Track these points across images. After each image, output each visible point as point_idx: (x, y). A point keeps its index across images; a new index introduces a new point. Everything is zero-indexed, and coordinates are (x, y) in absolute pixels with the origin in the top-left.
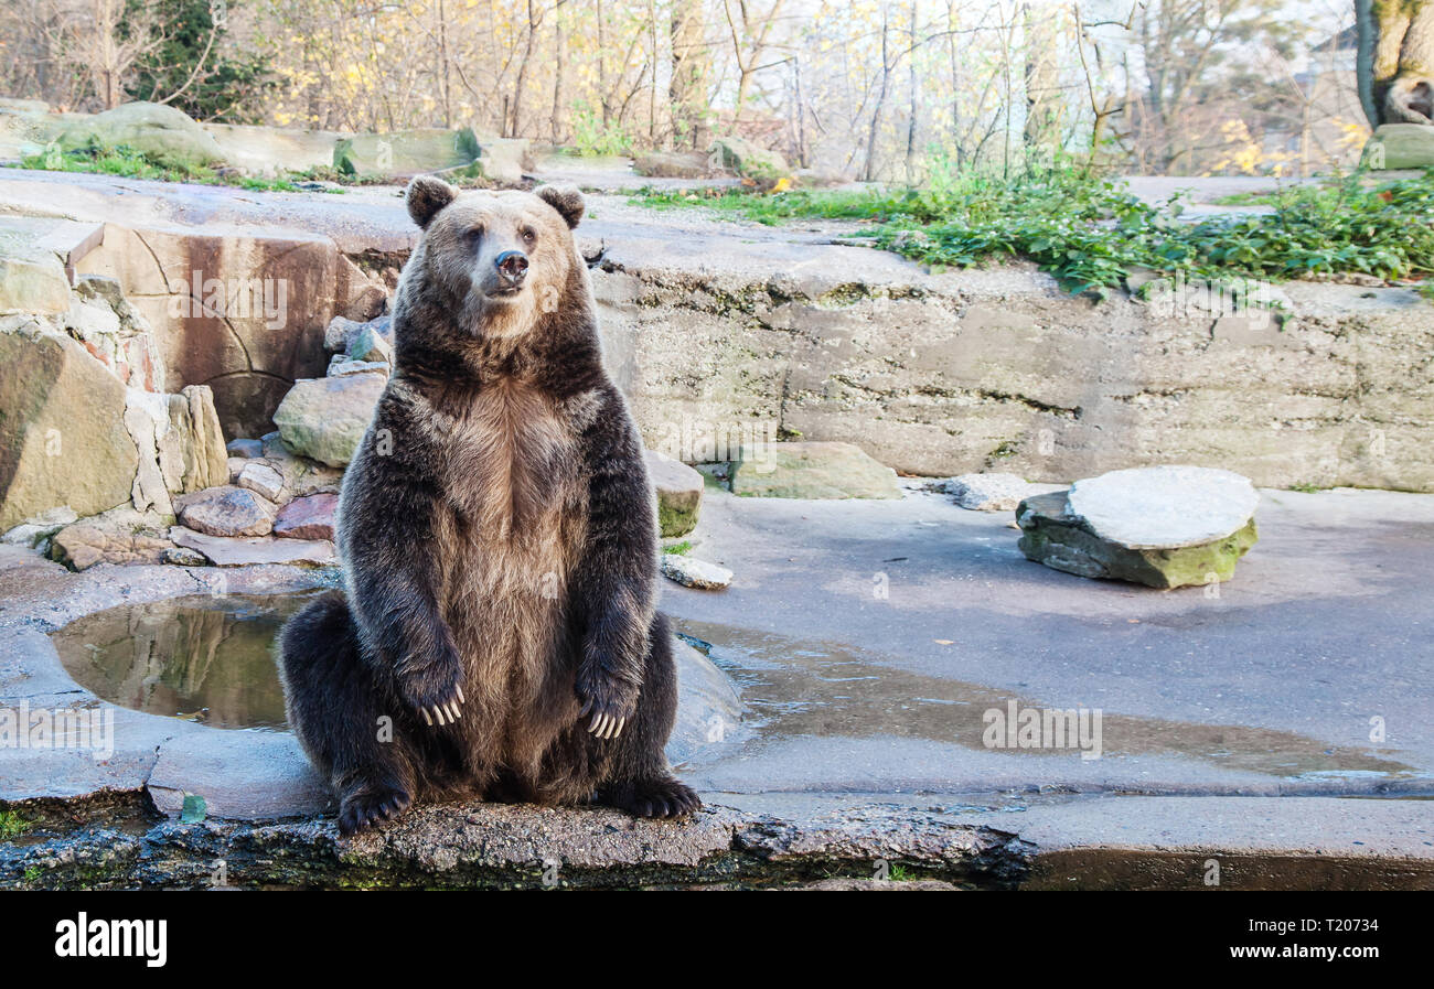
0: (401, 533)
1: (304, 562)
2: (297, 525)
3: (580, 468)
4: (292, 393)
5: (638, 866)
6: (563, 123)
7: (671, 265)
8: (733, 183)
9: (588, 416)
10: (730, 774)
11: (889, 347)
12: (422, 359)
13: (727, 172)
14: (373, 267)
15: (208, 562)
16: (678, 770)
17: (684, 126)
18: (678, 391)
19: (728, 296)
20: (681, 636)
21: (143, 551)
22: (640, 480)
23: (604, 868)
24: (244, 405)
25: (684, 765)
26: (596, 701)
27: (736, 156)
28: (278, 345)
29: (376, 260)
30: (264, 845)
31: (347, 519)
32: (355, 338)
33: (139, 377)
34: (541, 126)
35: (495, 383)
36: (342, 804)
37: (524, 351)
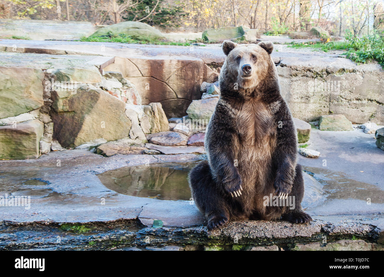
0: (223, 143)
1: (196, 153)
2: (194, 142)
3: (274, 124)
4: (192, 104)
5: (294, 237)
6: (269, 24)
7: (300, 64)
8: (318, 40)
9: (276, 109)
10: (320, 210)
11: (349, 87)
12: (228, 93)
13: (316, 37)
14: (214, 67)
15: (161, 153)
16: (305, 209)
17: (304, 24)
18: (303, 101)
19: (317, 73)
20: (305, 171)
21: (134, 151)
22: (292, 126)
23: (284, 238)
24: (175, 108)
25: (307, 208)
26: (280, 189)
27: (318, 32)
28: (187, 90)
29: (215, 65)
30: (187, 234)
31: (207, 140)
32: (209, 88)
33: (131, 101)
34: (262, 25)
35: (249, 100)
36: (209, 221)
37: (257, 91)
